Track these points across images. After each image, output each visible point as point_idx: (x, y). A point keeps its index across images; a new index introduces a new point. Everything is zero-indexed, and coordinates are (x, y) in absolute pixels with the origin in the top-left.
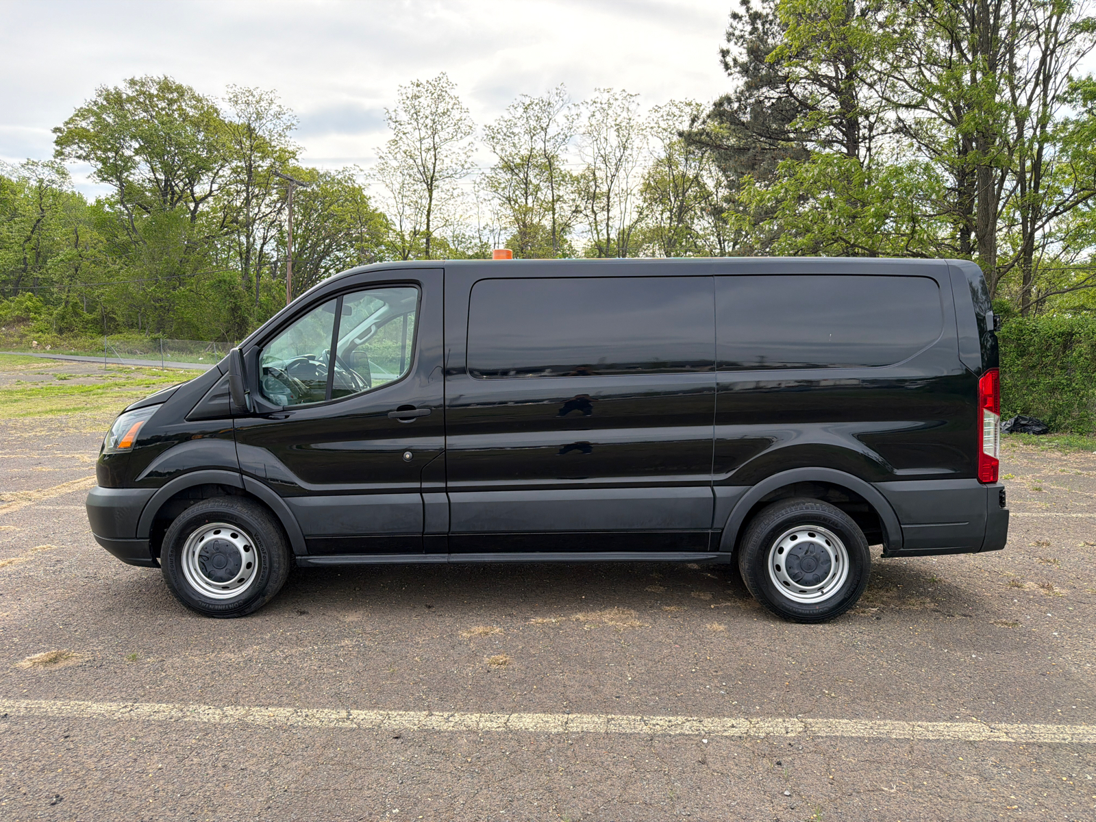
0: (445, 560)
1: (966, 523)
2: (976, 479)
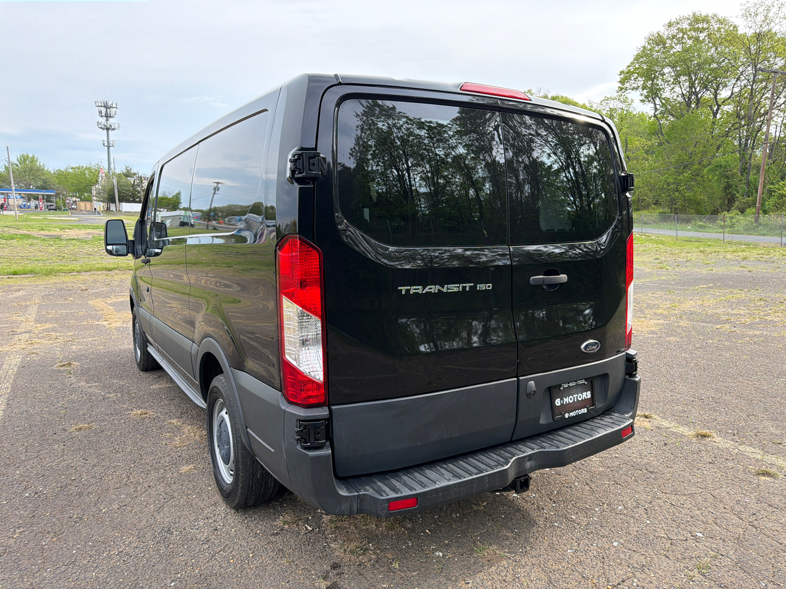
1: (273, 451)
2: (280, 393)
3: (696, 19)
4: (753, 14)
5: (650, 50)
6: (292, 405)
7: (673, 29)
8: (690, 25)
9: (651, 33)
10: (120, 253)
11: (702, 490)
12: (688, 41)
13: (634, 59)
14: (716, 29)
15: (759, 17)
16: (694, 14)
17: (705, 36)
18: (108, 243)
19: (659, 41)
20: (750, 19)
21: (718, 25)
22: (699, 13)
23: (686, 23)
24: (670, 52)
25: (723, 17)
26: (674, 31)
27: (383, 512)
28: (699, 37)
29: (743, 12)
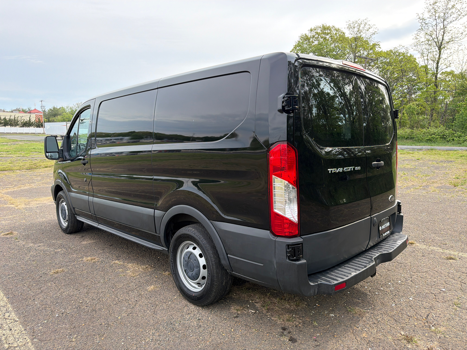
0: (96, 226)
1: (262, 265)
2: (269, 231)
3: (324, 28)
4: (352, 27)
5: (302, 43)
6: (278, 237)
7: (313, 32)
8: (321, 30)
9: (302, 34)
10: (53, 158)
11: (430, 269)
12: (321, 39)
13: (294, 48)
14: (334, 34)
15: (355, 29)
16: (323, 25)
17: (329, 37)
18: (47, 151)
19: (306, 38)
20: (351, 30)
21: (335, 32)
22: (325, 25)
23: (319, 30)
24: (312, 44)
25: (338, 28)
26: (313, 33)
27: (332, 292)
28: (326, 37)
29: (348, 26)
